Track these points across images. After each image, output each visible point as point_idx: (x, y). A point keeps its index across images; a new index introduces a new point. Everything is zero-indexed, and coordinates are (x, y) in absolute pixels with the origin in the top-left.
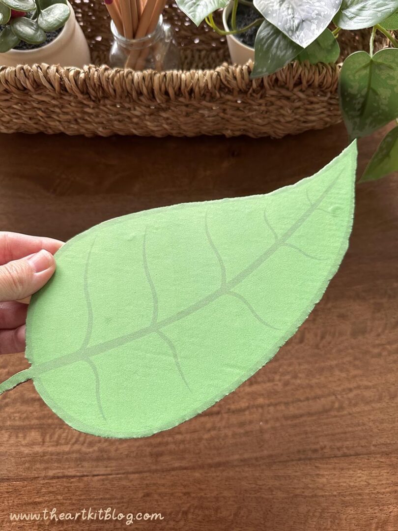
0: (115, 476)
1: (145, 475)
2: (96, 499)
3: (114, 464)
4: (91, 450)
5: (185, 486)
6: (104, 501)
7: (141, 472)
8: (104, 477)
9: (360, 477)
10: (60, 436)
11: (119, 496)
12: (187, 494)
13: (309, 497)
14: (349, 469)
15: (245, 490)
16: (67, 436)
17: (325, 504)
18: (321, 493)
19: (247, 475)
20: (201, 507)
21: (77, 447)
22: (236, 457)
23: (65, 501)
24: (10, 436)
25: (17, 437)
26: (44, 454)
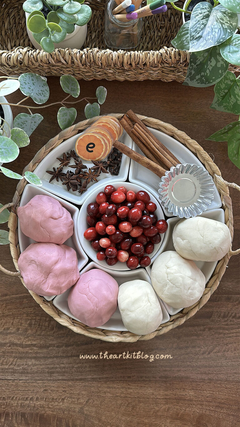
0: (30, 381)
1: (45, 381)
2: (21, 390)
3: (30, 375)
4: (19, 368)
5: (64, 388)
6: (25, 392)
7: (43, 380)
8: (25, 381)
9: (149, 391)
10: (3, 361)
11: (32, 390)
12: (64, 391)
13: (123, 397)
14: (145, 387)
15: (93, 392)
16: (7, 361)
17: (130, 401)
18: (129, 396)
19: (94, 385)
20: (71, 398)
21: (12, 366)
22: (90, 377)
23: (6, 390)
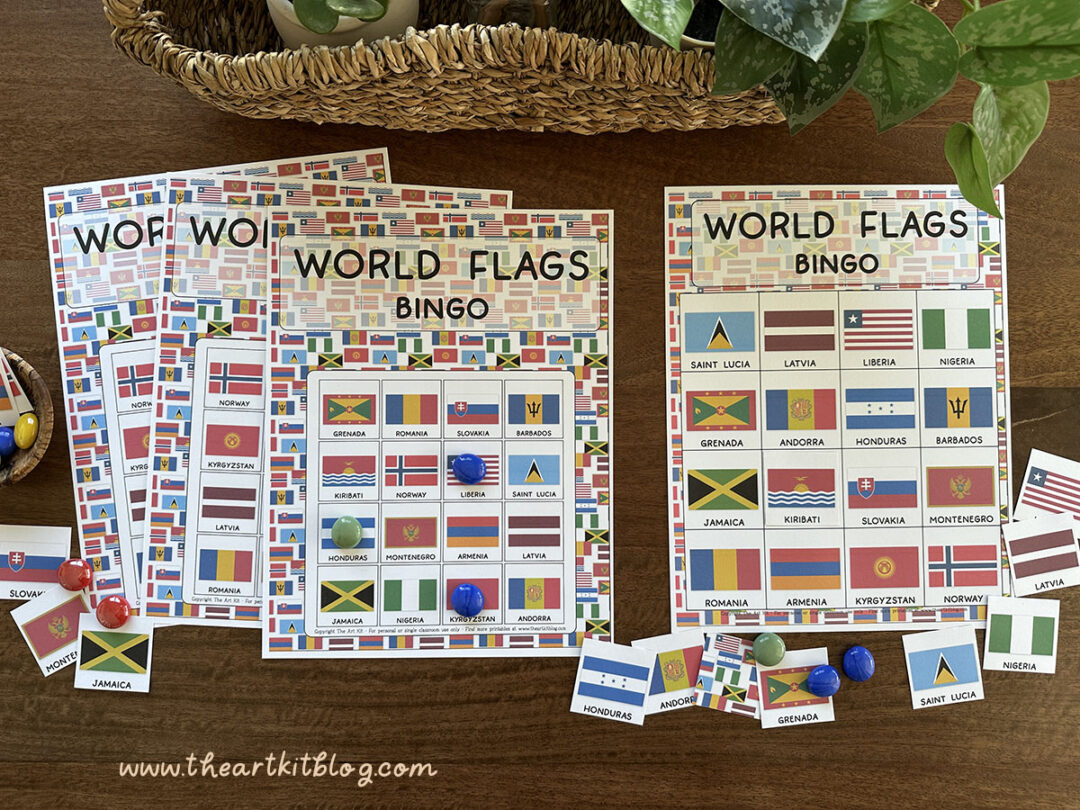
3: (365, 750)
9: (663, 788)
12: (452, 790)
16: (308, 715)
18: (612, 802)
19: (525, 774)
24: (237, 711)
25: (246, 712)
26: (280, 734)
